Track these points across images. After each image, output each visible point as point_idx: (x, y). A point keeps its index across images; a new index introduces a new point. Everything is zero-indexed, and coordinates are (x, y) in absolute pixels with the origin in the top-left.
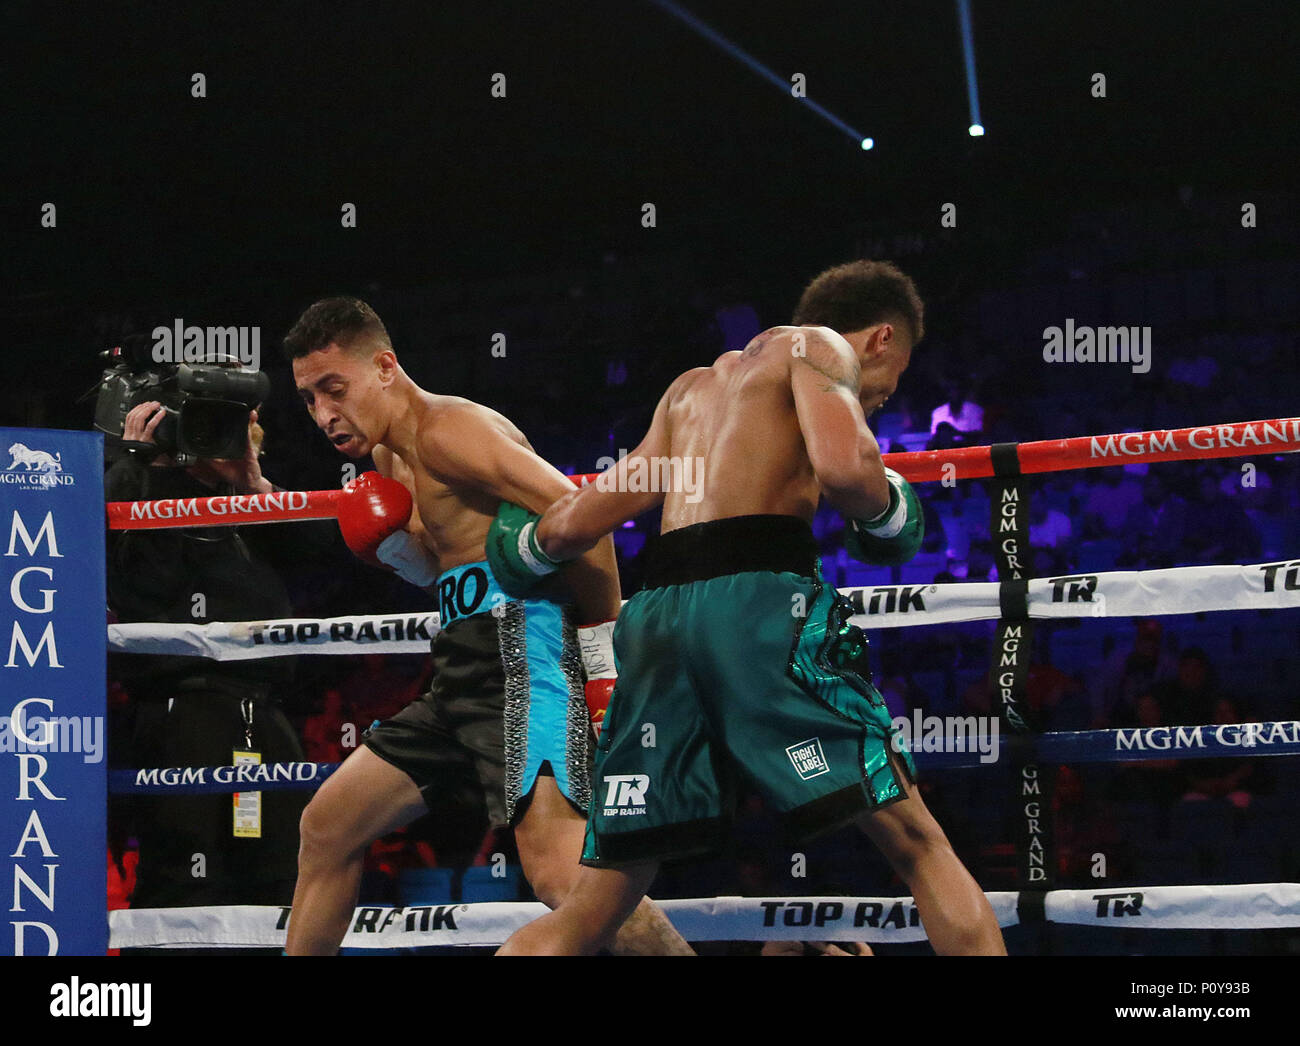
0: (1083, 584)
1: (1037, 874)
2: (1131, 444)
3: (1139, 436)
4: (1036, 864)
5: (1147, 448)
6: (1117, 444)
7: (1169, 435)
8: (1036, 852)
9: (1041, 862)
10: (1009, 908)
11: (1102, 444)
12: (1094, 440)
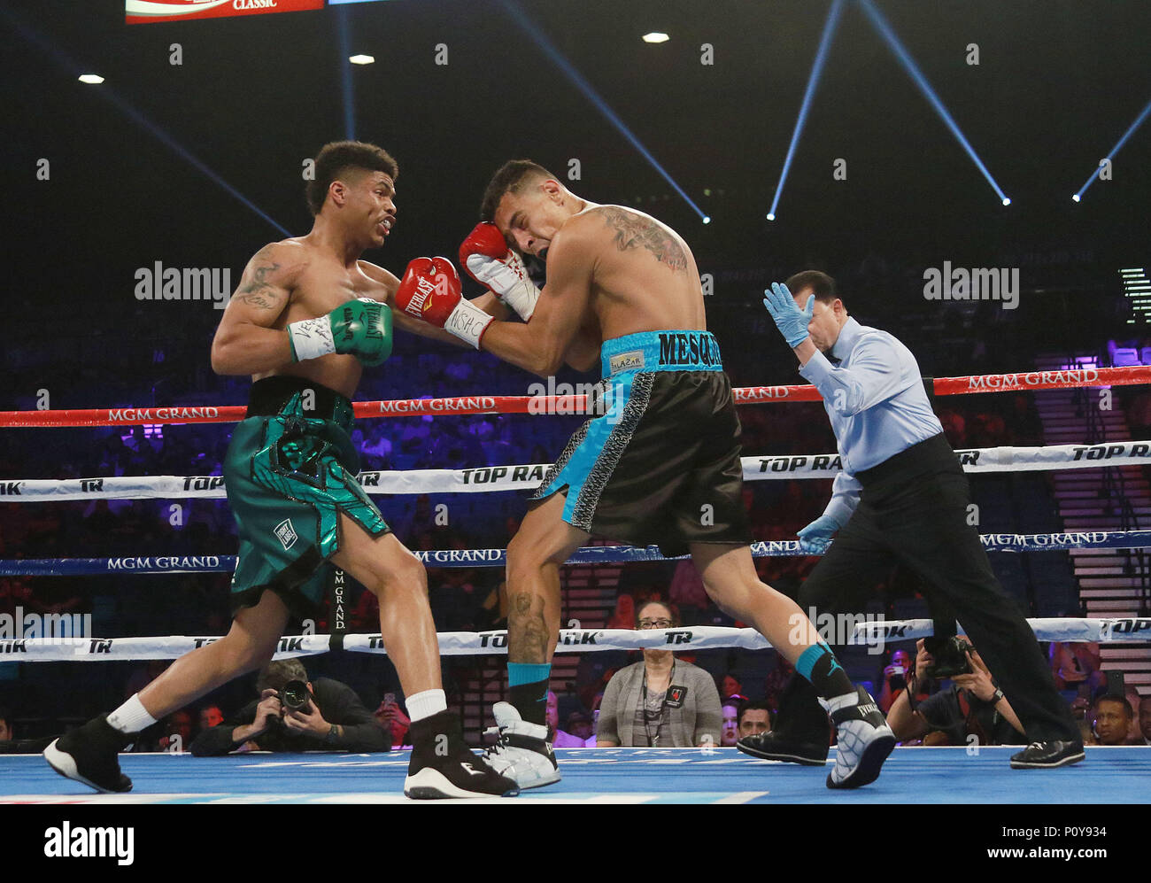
0: (373, 476)
1: (340, 625)
2: (401, 406)
3: (405, 402)
4: (340, 620)
5: (409, 409)
6: (394, 406)
7: (420, 402)
8: (340, 612)
9: (342, 618)
10: (325, 643)
11: (386, 405)
12: (382, 403)
